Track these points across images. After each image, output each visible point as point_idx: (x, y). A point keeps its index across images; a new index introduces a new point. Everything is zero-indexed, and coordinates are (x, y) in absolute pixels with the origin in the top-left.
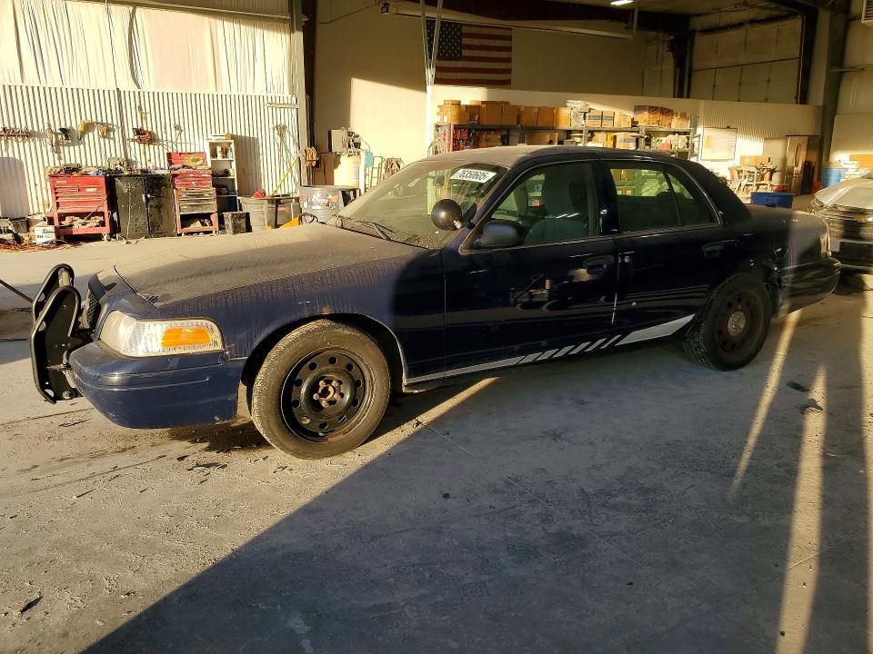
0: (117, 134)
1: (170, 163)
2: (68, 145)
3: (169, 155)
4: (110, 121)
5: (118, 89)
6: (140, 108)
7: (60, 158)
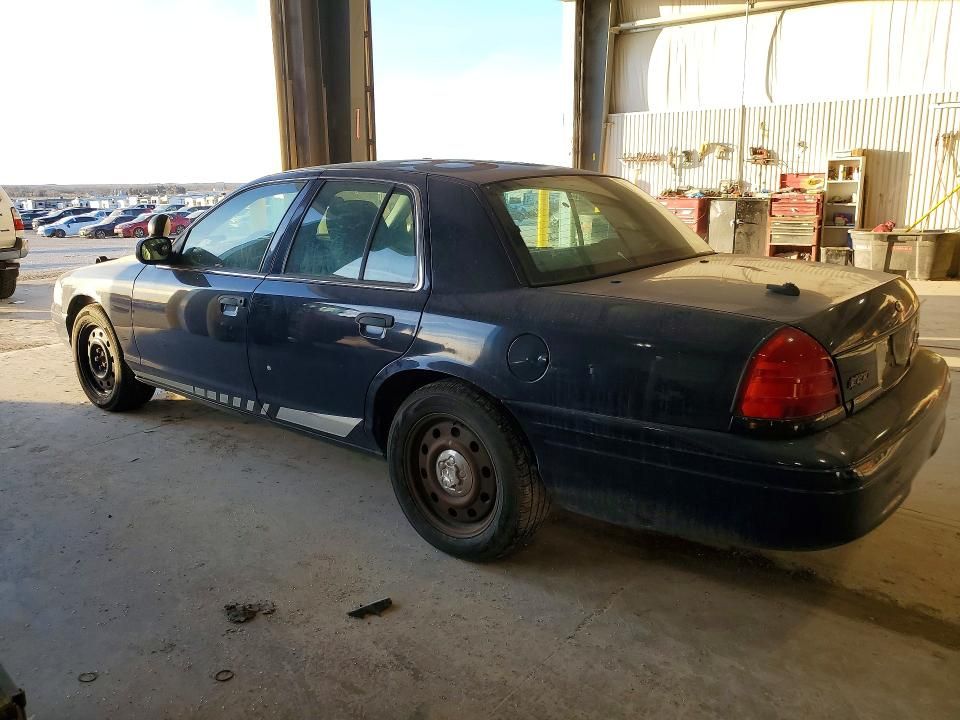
0: (736, 155)
1: (783, 185)
2: (689, 167)
3: (783, 177)
4: (731, 142)
5: (743, 107)
6: (763, 124)
7: (680, 181)
